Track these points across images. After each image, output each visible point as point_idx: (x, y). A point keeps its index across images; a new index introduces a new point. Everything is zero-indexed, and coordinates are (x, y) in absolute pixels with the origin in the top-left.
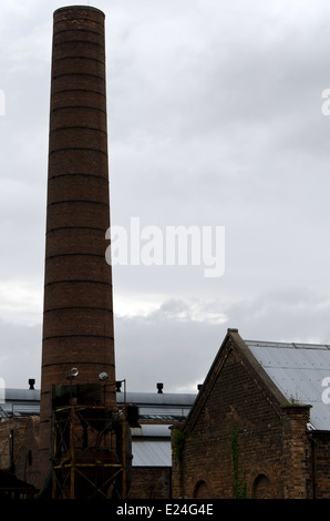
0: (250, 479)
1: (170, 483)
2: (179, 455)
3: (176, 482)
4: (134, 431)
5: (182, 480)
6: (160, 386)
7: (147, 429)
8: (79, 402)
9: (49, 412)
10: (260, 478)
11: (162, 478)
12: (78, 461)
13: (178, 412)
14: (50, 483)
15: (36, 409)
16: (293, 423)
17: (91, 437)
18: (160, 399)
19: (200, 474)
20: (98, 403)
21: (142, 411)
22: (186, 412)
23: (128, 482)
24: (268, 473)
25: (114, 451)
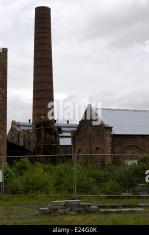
0: (95, 148)
1: (71, 150)
2: (73, 142)
3: (72, 150)
4: (60, 135)
5: (74, 149)
6: (68, 121)
7: (64, 134)
8: (44, 126)
9: (35, 129)
10: (98, 148)
11: (69, 149)
12: (43, 144)
13: (73, 129)
14: (35, 150)
15: (31, 128)
16: (107, 132)
17: (47, 136)
18: (68, 125)
19: (80, 147)
20: (49, 126)
21: (63, 129)
22: (76, 129)
23: (58, 150)
24: (100, 147)
25: (54, 141)
